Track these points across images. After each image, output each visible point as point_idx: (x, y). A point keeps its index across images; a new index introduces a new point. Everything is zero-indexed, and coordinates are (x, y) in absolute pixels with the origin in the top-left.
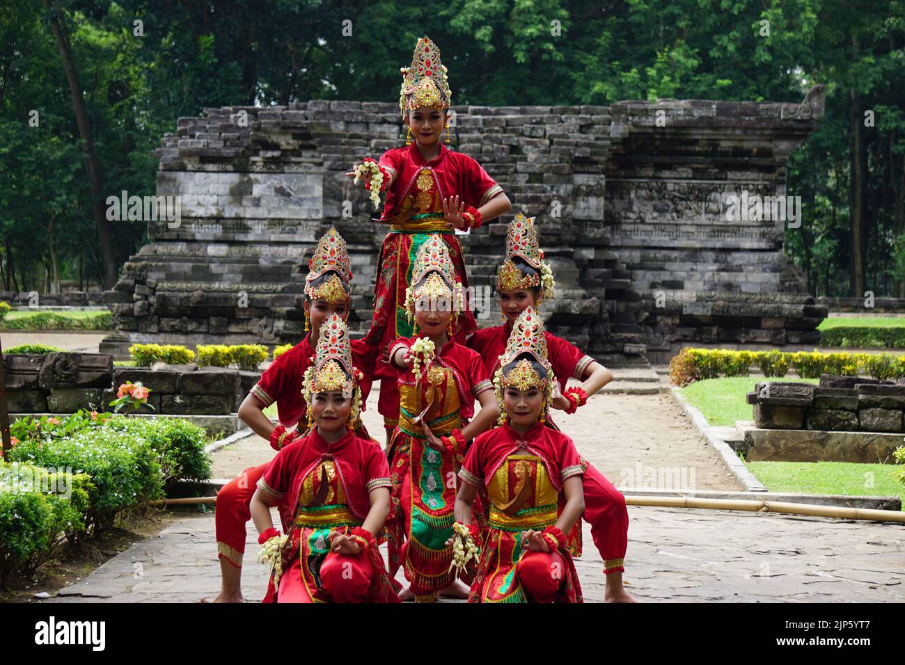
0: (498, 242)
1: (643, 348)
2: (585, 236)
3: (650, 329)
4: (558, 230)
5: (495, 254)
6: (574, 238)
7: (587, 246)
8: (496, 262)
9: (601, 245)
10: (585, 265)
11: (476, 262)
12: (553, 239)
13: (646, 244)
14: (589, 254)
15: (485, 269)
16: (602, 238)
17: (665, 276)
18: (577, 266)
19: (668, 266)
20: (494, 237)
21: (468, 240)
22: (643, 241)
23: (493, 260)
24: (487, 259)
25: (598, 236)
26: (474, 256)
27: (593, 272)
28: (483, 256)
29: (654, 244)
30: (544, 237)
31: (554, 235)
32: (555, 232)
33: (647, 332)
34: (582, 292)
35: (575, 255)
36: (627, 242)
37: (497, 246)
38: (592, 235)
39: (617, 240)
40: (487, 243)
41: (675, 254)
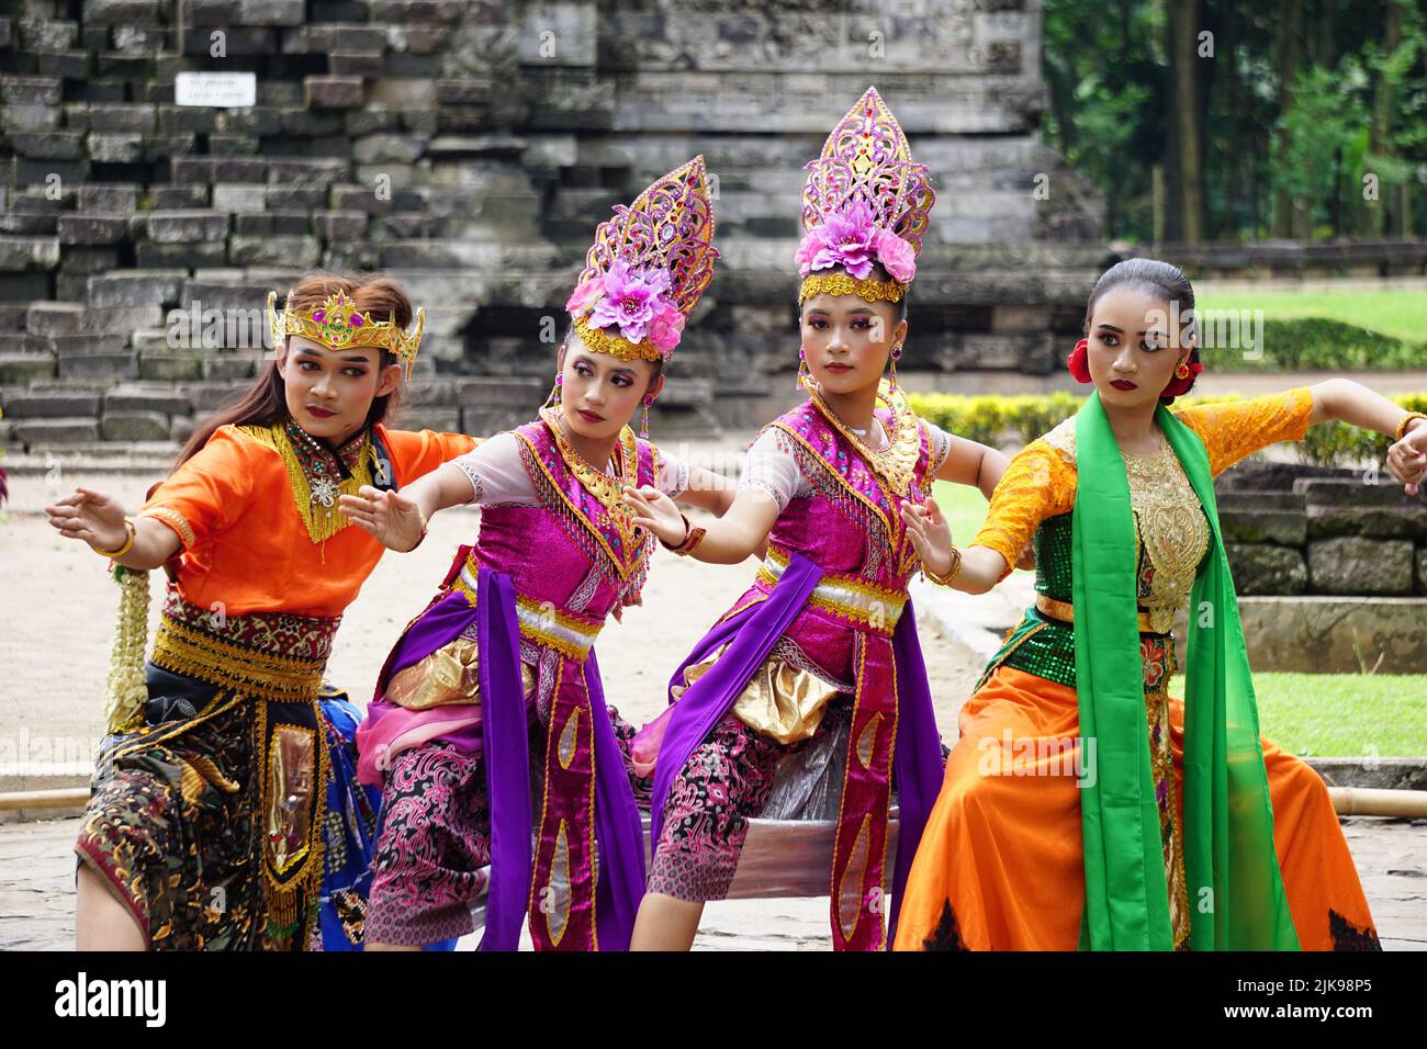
0: (329, 125)
1: (702, 389)
2: (549, 106)
3: (717, 341)
4: (483, 91)
5: (324, 155)
6: (524, 111)
7: (557, 132)
8: (326, 178)
9: (590, 130)
10: (553, 182)
11: (274, 176)
12: (471, 116)
13: (701, 125)
14: (561, 152)
15: (300, 197)
16: (594, 111)
17: (753, 206)
18: (535, 183)
19: (758, 179)
20: (317, 110)
21: (252, 121)
22: (696, 116)
23: (318, 171)
24: (303, 169)
25: (584, 106)
26: (270, 162)
27: (572, 198)
28: (294, 162)
29: (722, 125)
30: (447, 111)
31: (475, 105)
32: (475, 97)
33: (710, 349)
34: (548, 250)
35: (526, 158)
36: (655, 121)
37: (326, 136)
38: (566, 104)
39: (628, 114)
40: (301, 126)
41: (775, 149)
